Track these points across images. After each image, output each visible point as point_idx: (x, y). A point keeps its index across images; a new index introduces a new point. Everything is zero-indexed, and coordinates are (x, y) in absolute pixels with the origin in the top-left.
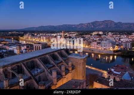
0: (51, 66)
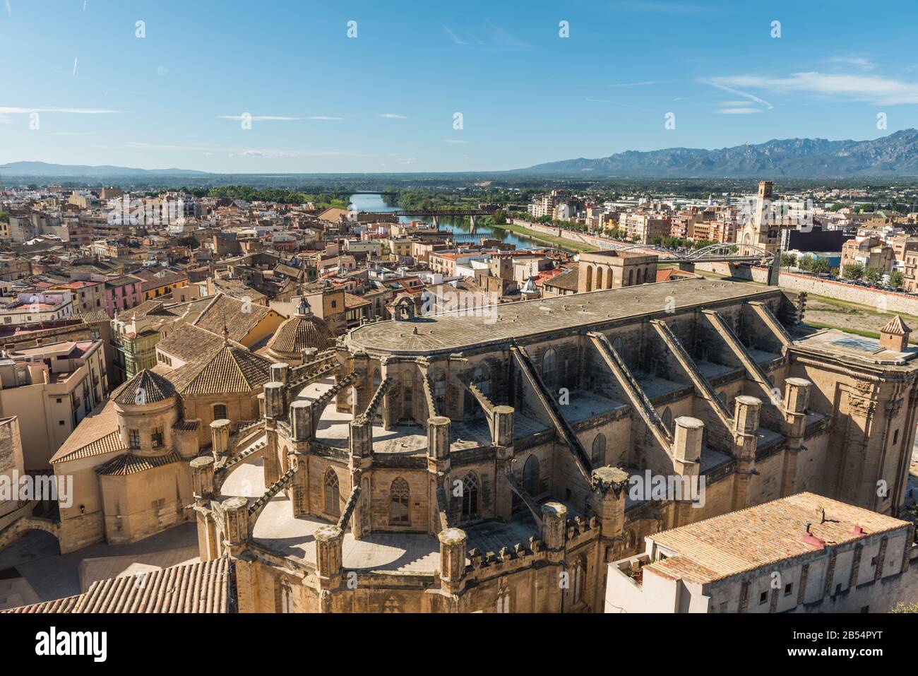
0: (675, 387)
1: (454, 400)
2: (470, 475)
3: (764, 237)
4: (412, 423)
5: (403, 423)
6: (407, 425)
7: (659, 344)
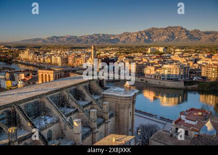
0: (72, 110)
7: (66, 97)
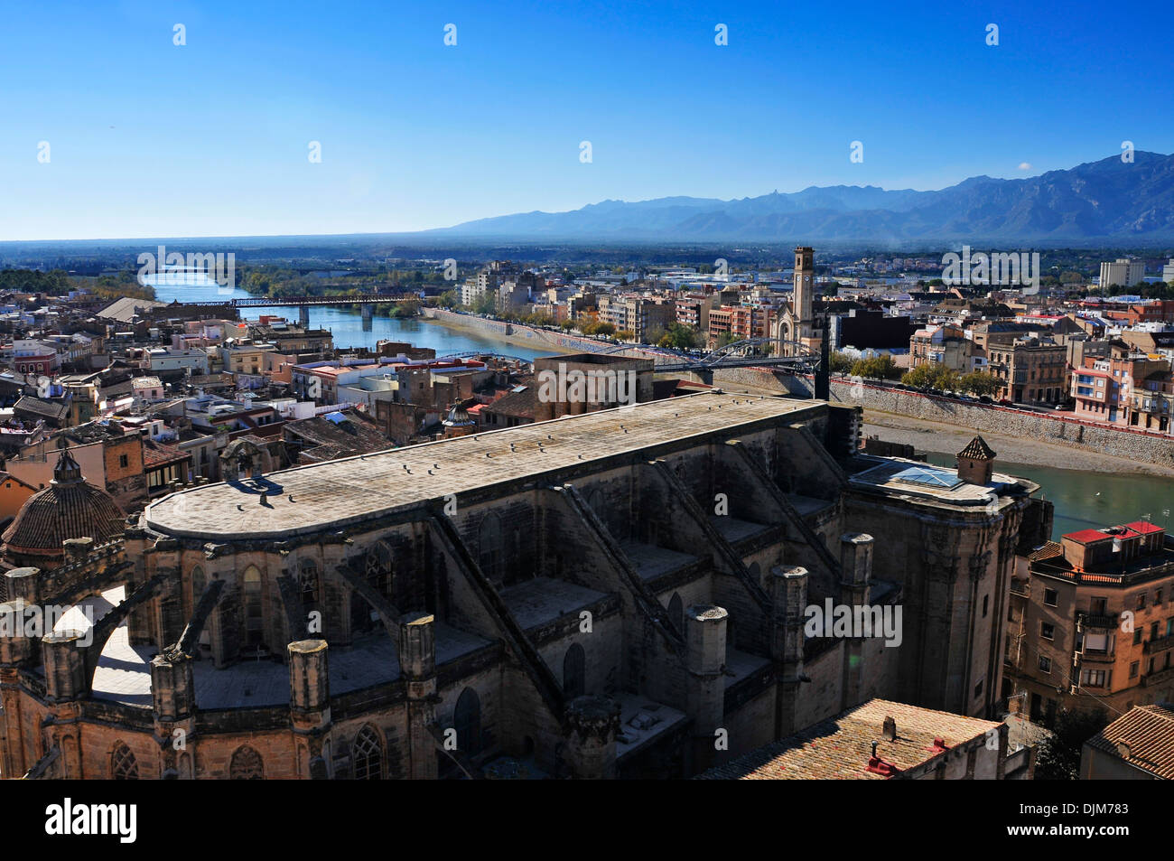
1: (335, 609)
2: (366, 731)
3: (807, 328)
4: (263, 653)
5: (248, 654)
6: (255, 658)
7: (660, 496)
